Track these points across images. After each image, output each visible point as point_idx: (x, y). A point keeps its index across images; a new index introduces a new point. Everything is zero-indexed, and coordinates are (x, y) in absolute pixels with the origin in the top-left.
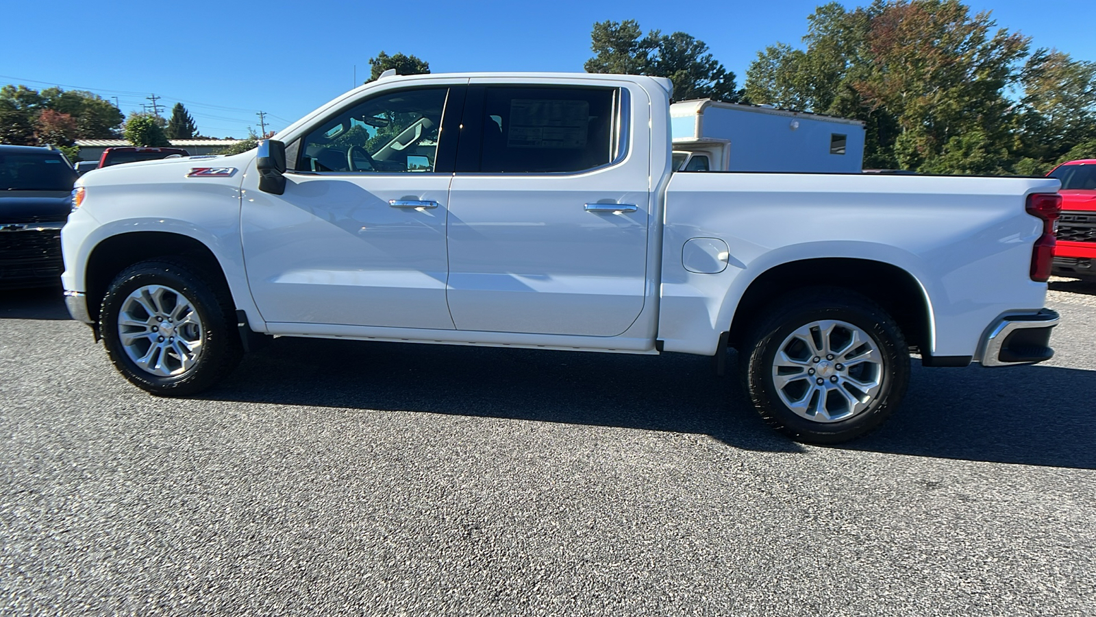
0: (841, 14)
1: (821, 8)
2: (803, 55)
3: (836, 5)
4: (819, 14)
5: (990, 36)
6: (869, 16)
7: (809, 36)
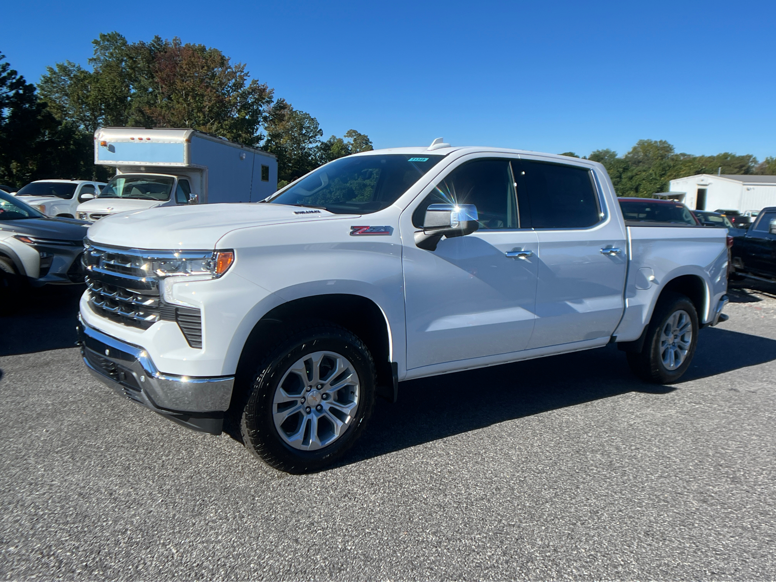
0: (124, 44)
1: (104, 36)
2: (90, 76)
3: (119, 35)
4: (103, 40)
5: (248, 84)
6: (151, 50)
7: (95, 60)
